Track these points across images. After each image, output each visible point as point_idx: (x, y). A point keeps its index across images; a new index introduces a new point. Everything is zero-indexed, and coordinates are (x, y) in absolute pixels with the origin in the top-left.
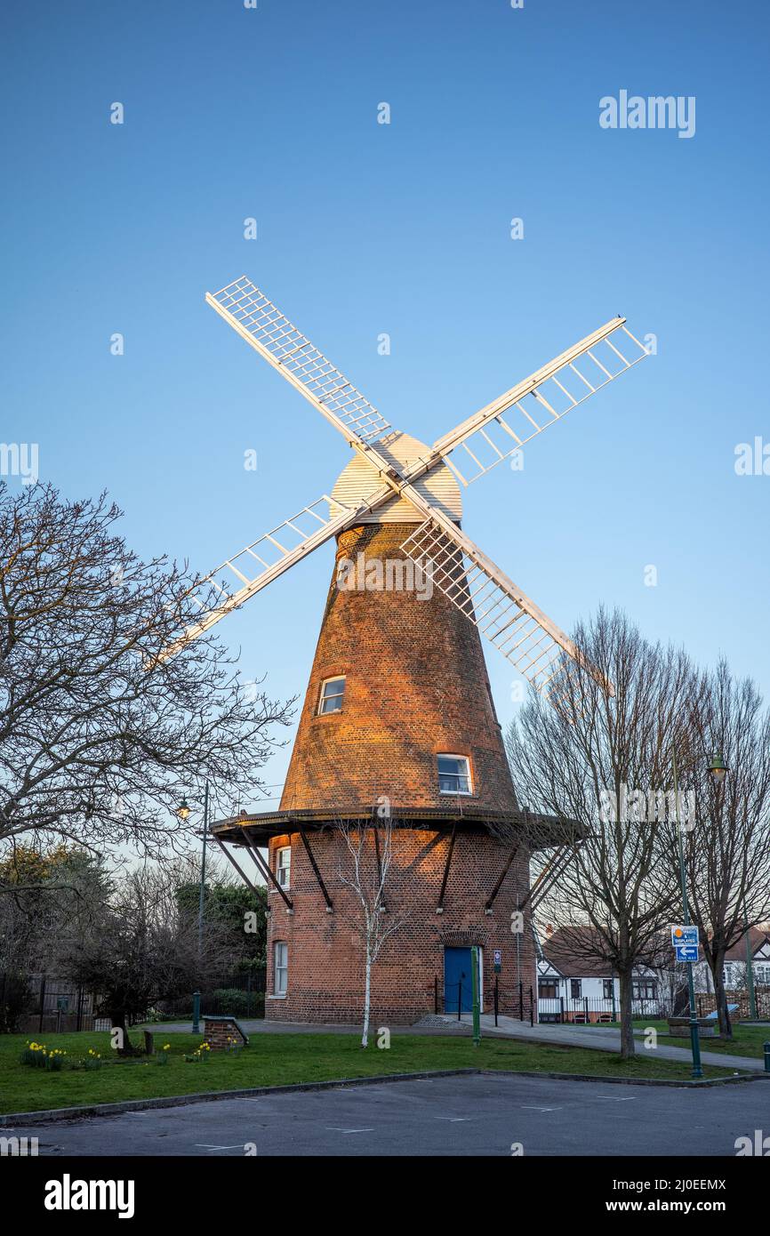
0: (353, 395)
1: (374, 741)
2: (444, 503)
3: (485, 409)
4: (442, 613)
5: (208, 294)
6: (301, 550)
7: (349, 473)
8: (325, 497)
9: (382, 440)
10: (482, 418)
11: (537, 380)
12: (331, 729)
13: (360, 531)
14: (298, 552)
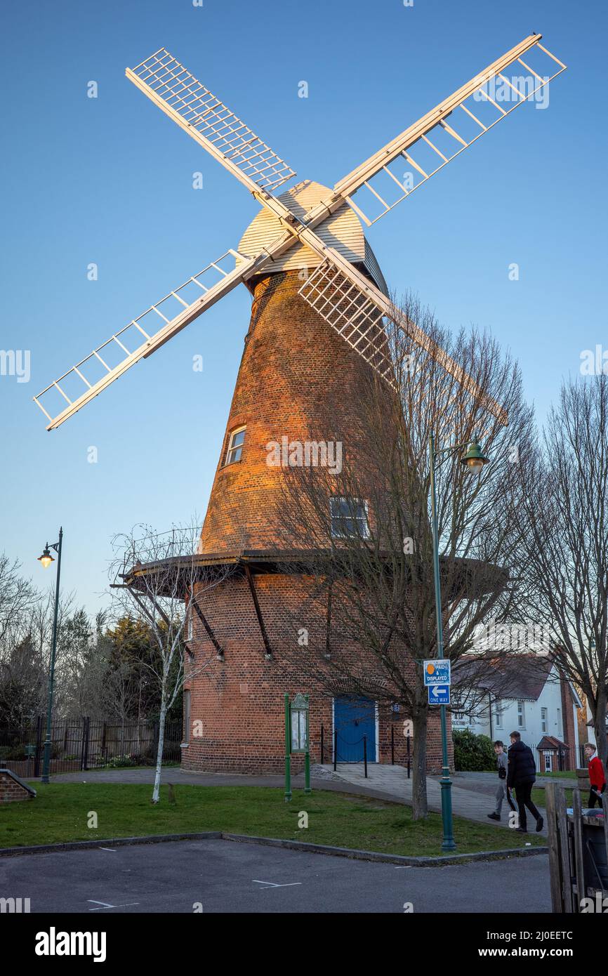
0: (260, 148)
1: (266, 487)
2: (347, 245)
3: (388, 146)
4: (344, 357)
5: (128, 69)
6: (200, 303)
7: (256, 225)
8: (231, 251)
9: (290, 191)
10: (385, 154)
11: (443, 109)
12: (231, 478)
13: (267, 281)
14: (197, 305)
